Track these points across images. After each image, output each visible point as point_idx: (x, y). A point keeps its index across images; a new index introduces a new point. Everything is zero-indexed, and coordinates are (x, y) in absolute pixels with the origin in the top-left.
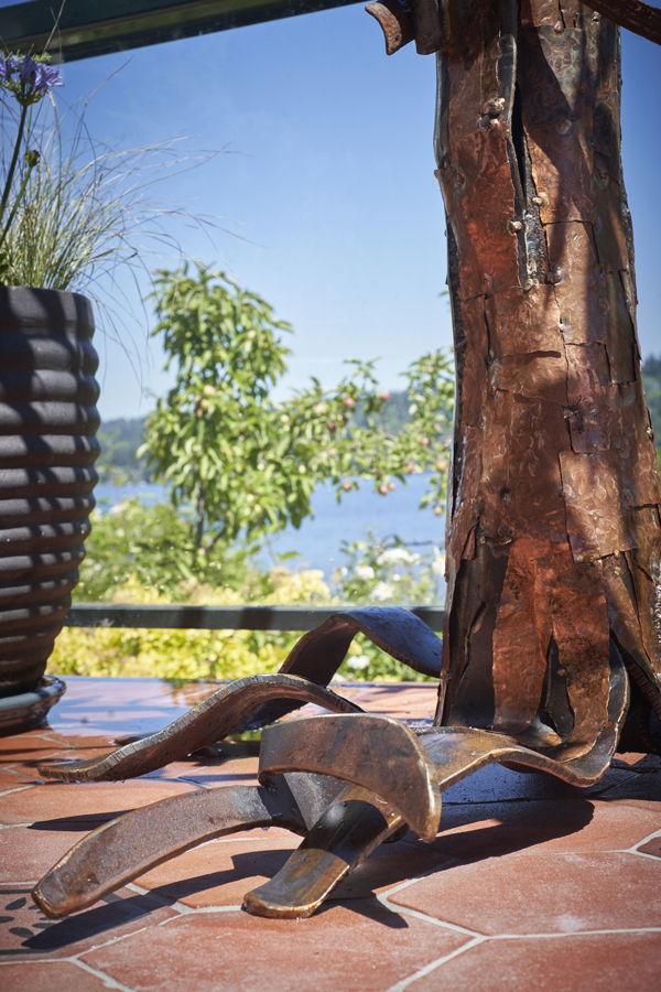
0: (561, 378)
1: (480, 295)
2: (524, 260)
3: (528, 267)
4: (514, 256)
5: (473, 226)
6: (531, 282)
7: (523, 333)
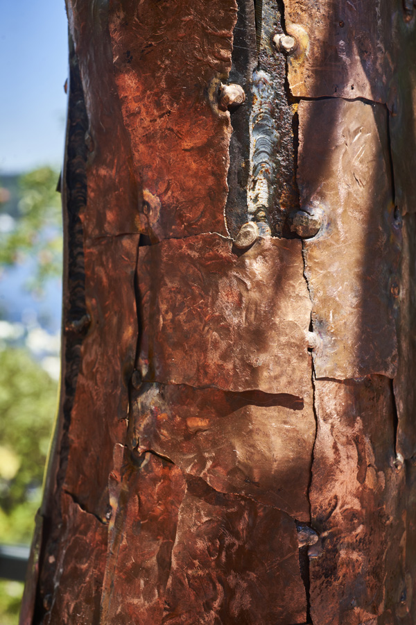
0: (298, 458)
1: (130, 235)
2: (243, 177)
3: (250, 194)
4: (219, 164)
5: (130, 83)
6: (253, 229)
7: (223, 345)
